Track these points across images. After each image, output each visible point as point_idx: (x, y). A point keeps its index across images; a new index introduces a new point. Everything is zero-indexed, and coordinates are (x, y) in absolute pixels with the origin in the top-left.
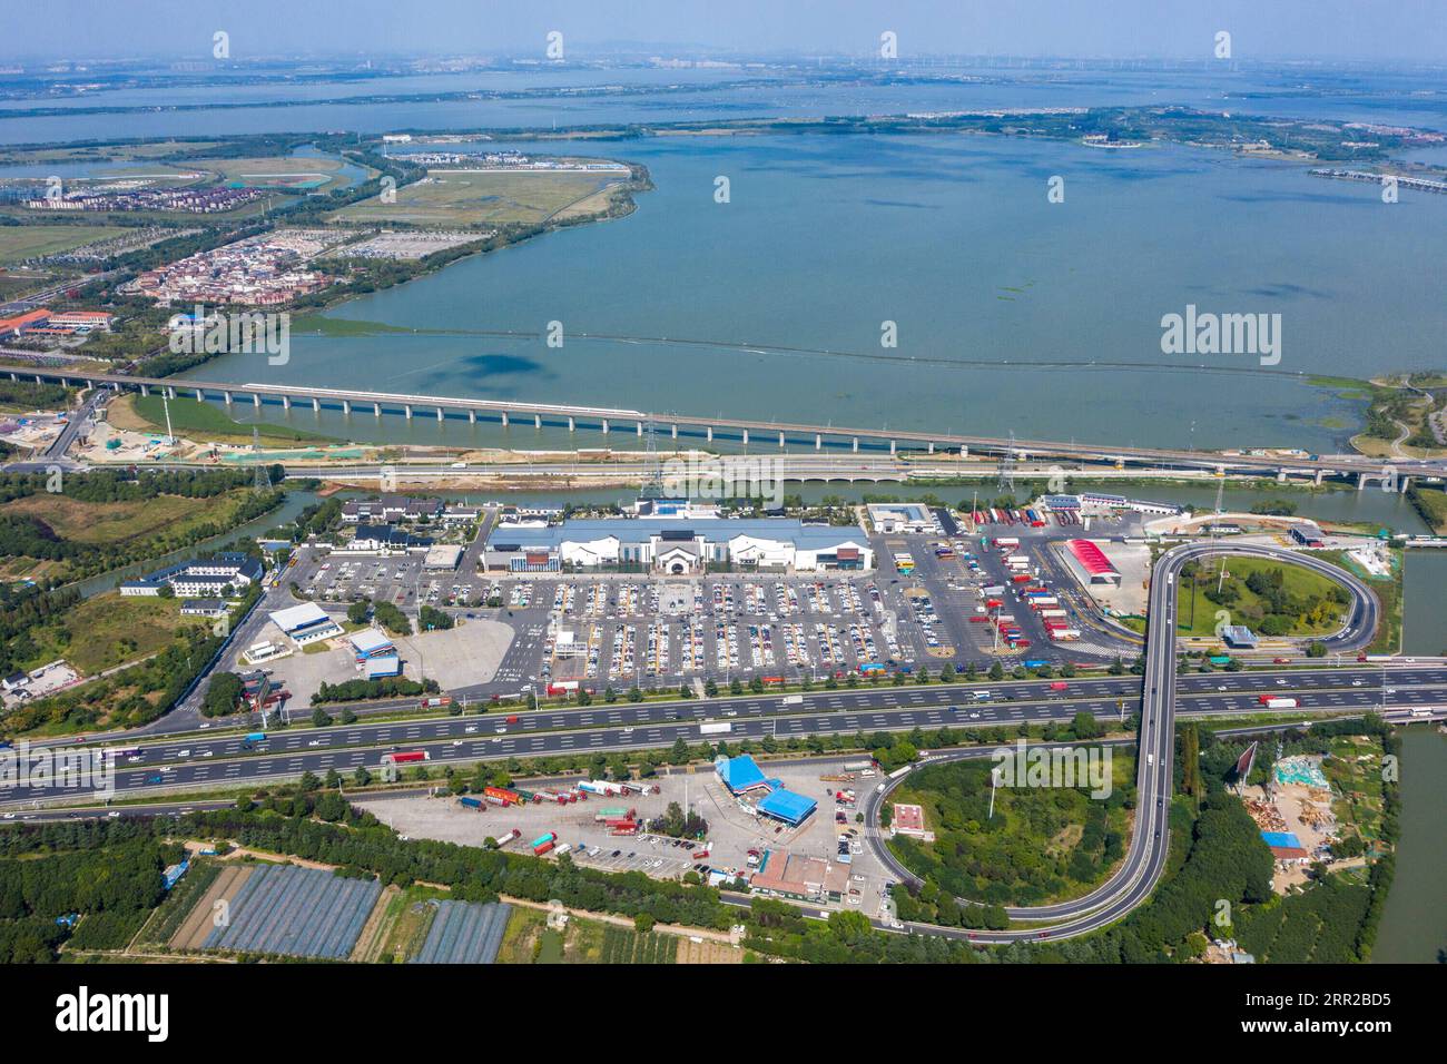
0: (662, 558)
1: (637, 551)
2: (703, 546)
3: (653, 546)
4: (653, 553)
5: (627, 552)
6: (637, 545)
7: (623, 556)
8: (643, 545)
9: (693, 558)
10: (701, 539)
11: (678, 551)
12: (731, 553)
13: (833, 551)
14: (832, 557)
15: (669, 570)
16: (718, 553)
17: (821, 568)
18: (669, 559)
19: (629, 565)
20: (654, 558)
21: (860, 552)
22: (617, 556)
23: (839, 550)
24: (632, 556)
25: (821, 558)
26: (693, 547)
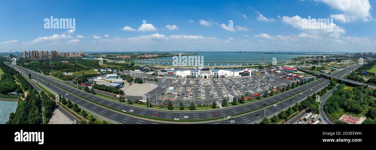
0: (201, 75)
1: (195, 74)
2: (211, 72)
3: (199, 73)
4: (199, 75)
5: (193, 74)
6: (195, 72)
7: (192, 75)
8: (197, 72)
9: (209, 75)
10: (211, 71)
11: (205, 73)
12: (218, 74)
13: (242, 71)
14: (243, 73)
15: (203, 78)
16: (215, 74)
17: (240, 76)
18: (203, 75)
19: (193, 77)
20: (199, 76)
21: (249, 72)
22: (190, 75)
23: (244, 71)
24: (194, 75)
25: (240, 74)
26: (209, 72)
